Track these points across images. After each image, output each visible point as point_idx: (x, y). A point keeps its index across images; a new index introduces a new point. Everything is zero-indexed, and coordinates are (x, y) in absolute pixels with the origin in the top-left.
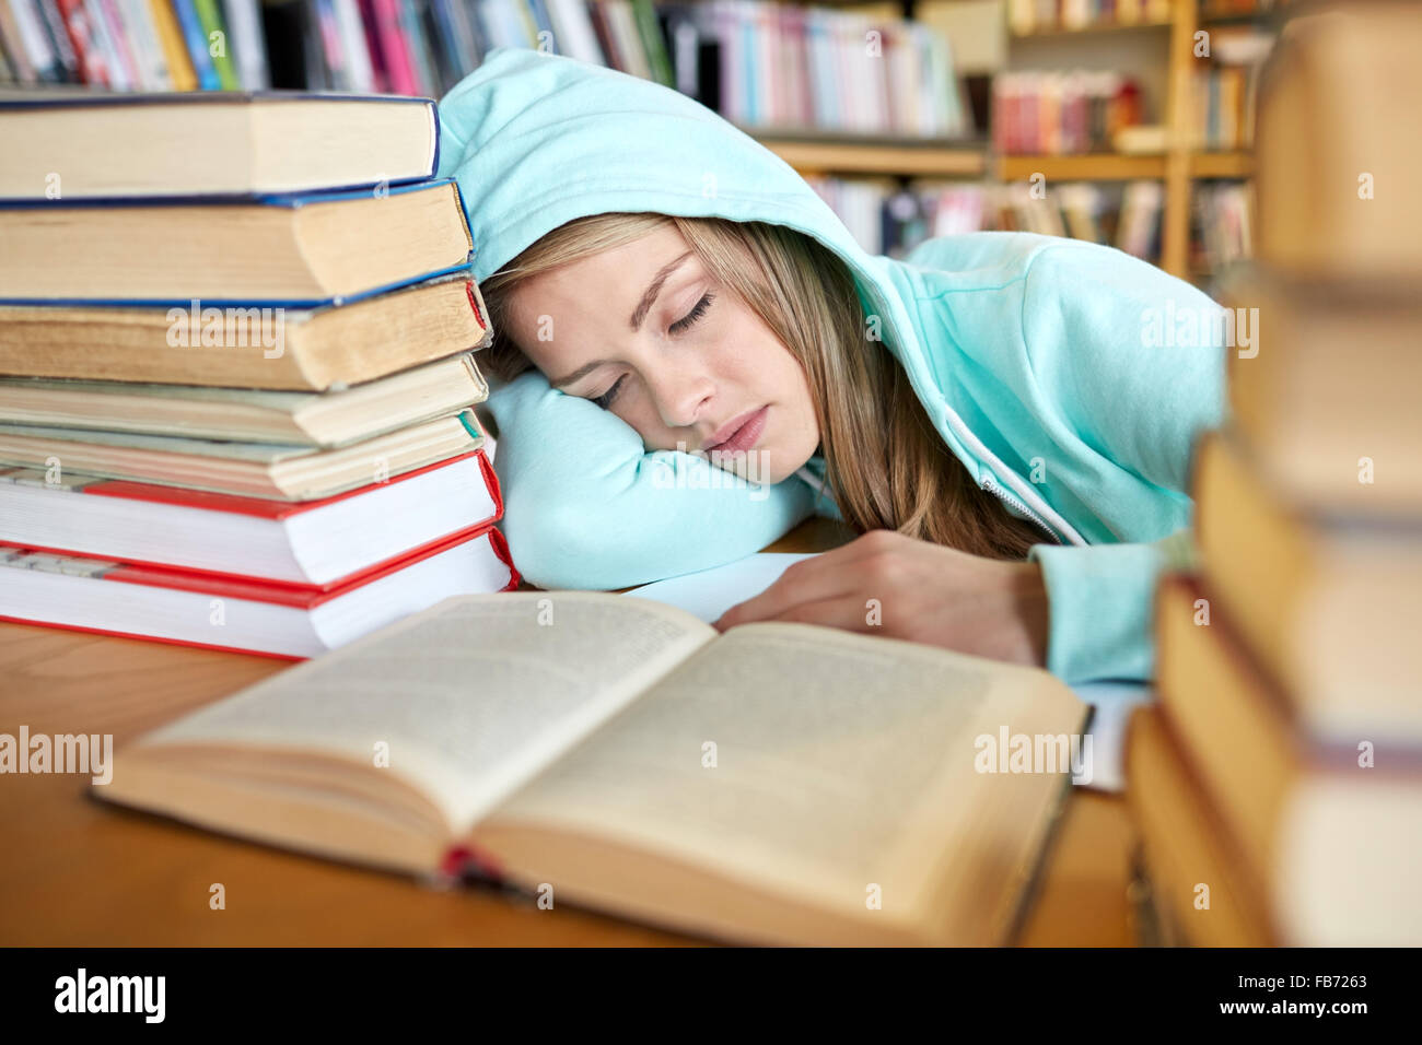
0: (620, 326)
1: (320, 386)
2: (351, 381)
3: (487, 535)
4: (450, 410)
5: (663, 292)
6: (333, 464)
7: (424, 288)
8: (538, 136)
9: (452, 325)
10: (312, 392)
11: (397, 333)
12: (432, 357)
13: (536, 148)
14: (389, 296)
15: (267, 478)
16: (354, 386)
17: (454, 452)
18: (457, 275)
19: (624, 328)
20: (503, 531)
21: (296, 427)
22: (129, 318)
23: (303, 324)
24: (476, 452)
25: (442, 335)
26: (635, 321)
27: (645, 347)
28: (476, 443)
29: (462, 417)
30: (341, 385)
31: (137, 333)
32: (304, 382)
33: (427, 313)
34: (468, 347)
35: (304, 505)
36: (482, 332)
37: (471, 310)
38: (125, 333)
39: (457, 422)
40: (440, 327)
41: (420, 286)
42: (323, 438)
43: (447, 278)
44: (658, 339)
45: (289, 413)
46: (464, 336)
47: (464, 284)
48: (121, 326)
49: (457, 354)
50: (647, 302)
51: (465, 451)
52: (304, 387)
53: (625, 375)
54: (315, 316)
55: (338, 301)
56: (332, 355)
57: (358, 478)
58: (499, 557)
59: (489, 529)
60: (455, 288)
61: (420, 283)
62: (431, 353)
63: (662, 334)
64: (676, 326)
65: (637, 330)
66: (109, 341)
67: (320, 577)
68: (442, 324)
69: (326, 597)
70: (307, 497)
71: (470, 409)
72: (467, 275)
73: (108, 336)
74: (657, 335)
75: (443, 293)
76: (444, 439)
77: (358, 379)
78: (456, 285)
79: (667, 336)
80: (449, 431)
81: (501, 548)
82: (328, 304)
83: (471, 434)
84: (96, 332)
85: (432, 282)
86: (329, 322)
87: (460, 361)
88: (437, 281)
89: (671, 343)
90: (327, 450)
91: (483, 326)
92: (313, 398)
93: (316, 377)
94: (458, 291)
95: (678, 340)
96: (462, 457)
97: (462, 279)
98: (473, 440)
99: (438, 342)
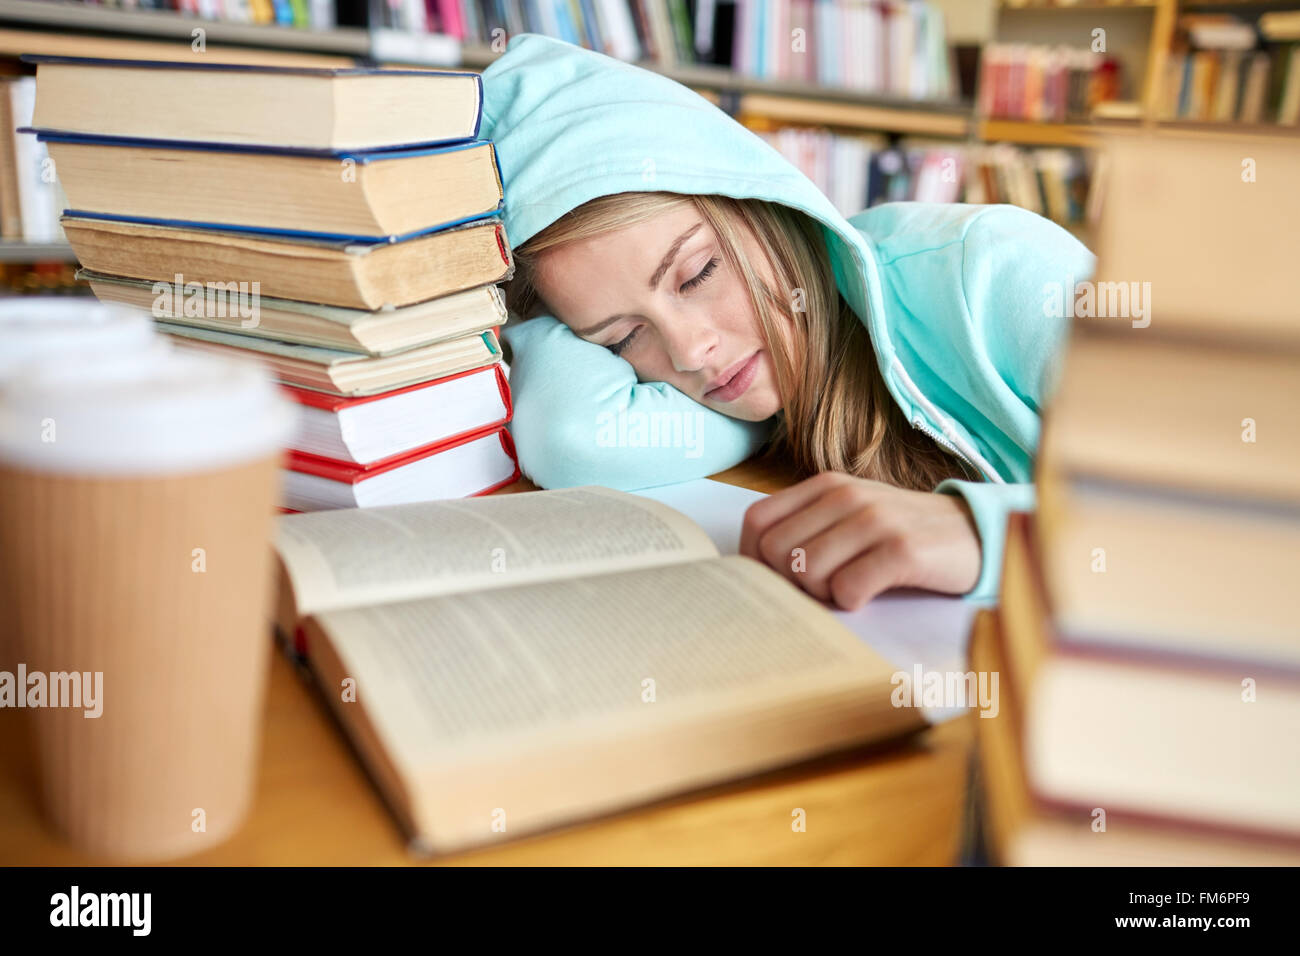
0: (642, 286)
1: (374, 307)
2: (397, 304)
3: (498, 434)
4: (475, 330)
5: (678, 257)
6: (377, 368)
7: (462, 230)
8: (563, 122)
9: (481, 261)
10: (367, 311)
11: (437, 266)
12: (463, 287)
13: (562, 132)
14: (433, 236)
15: (327, 377)
16: (399, 308)
17: (475, 364)
18: (488, 221)
19: (643, 287)
20: (510, 430)
21: (352, 337)
22: (225, 241)
23: (363, 256)
24: (494, 365)
25: (473, 269)
26: (654, 282)
27: (661, 304)
28: (495, 358)
29: (485, 336)
30: (390, 307)
31: (230, 253)
32: (363, 303)
33: (463, 250)
34: (493, 279)
35: (353, 400)
36: (505, 267)
37: (498, 249)
38: (221, 252)
39: (480, 339)
40: (471, 262)
41: (458, 228)
42: (373, 348)
43: (480, 222)
44: (671, 297)
45: (348, 327)
46: (491, 270)
47: (494, 228)
48: (218, 246)
49: (484, 285)
50: (664, 266)
51: (485, 365)
52: (362, 307)
53: (640, 327)
54: (373, 250)
55: (392, 240)
56: (385, 282)
57: (399, 381)
58: (506, 452)
59: (500, 429)
60: (486, 231)
61: (458, 226)
62: (463, 283)
63: (674, 293)
64: (686, 285)
65: (655, 289)
66: (208, 257)
67: (362, 458)
68: (474, 259)
69: (367, 475)
70: (357, 394)
71: (492, 331)
72: (497, 220)
73: (209, 254)
74: (670, 293)
75: (476, 235)
76: (469, 353)
77: (404, 303)
78: (487, 228)
79: (679, 294)
80: (473, 347)
81: (509, 445)
82: (385, 241)
83: (491, 351)
84: (198, 248)
85: (468, 225)
86: (383, 255)
87: (486, 291)
88: (472, 224)
89: (681, 300)
90: (375, 357)
91: (507, 263)
92: (368, 315)
93: (370, 299)
94: (489, 233)
95: (688, 297)
96: (482, 369)
97: (493, 223)
98: (492, 356)
99: (469, 274)
